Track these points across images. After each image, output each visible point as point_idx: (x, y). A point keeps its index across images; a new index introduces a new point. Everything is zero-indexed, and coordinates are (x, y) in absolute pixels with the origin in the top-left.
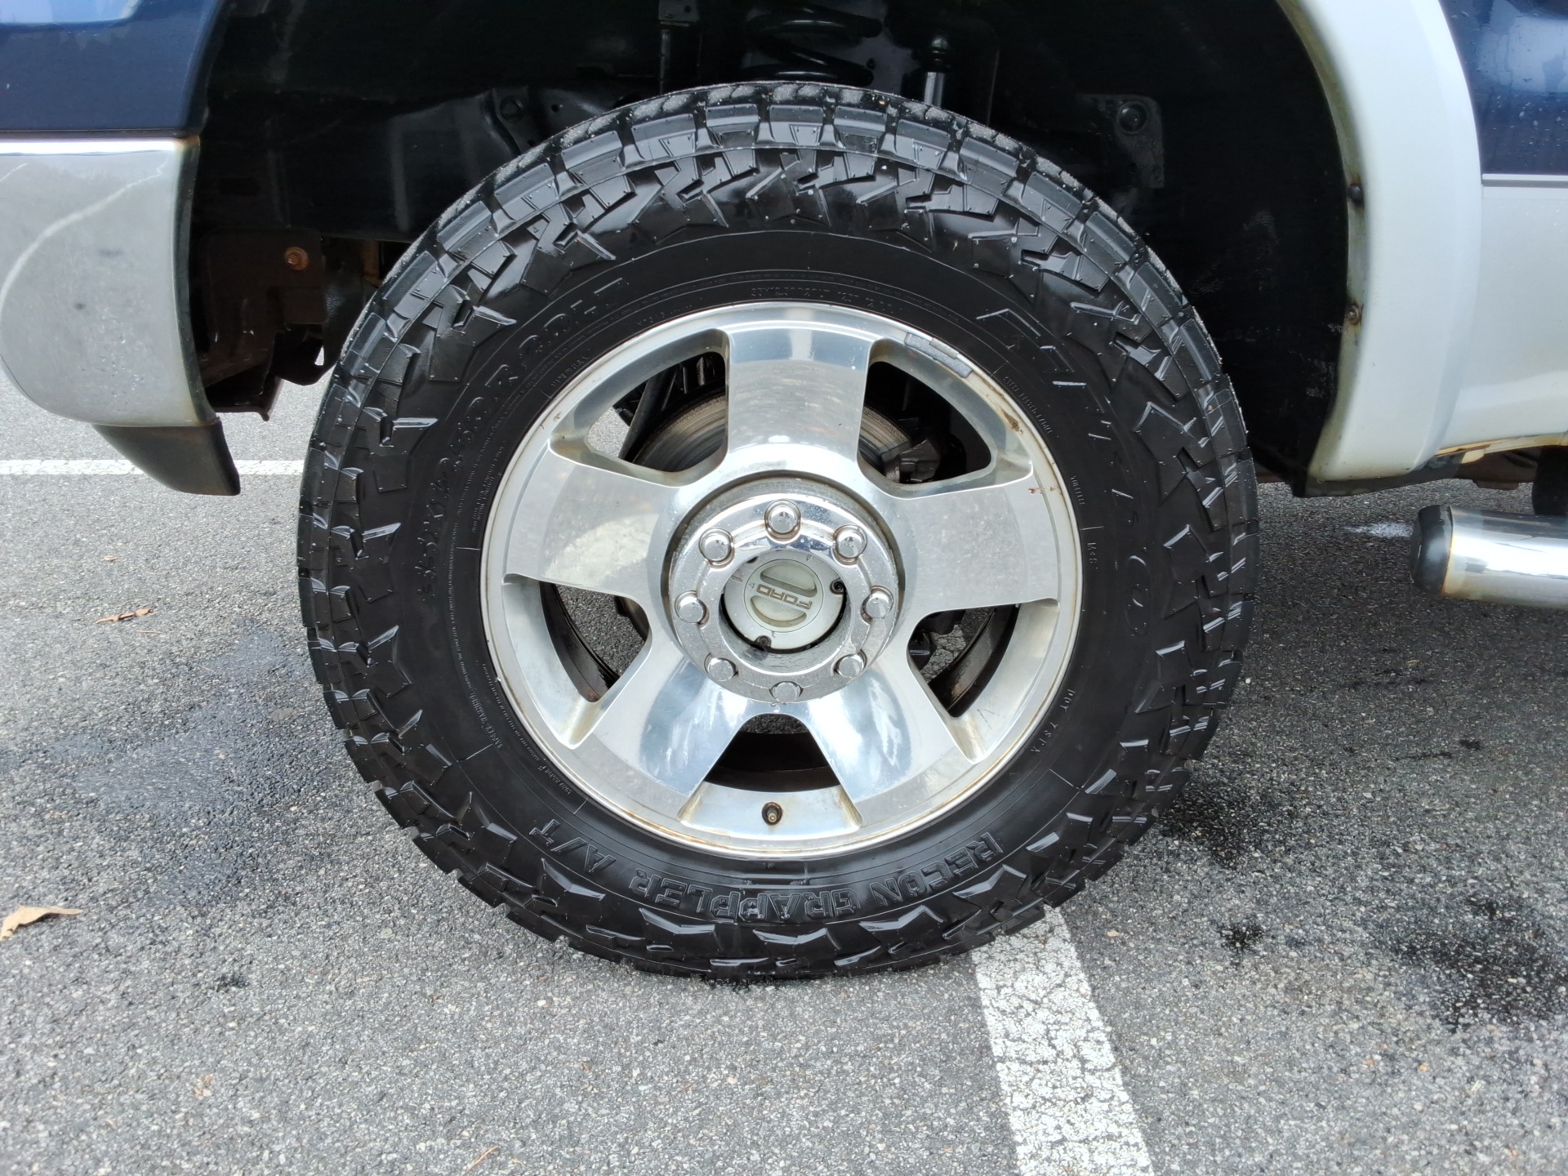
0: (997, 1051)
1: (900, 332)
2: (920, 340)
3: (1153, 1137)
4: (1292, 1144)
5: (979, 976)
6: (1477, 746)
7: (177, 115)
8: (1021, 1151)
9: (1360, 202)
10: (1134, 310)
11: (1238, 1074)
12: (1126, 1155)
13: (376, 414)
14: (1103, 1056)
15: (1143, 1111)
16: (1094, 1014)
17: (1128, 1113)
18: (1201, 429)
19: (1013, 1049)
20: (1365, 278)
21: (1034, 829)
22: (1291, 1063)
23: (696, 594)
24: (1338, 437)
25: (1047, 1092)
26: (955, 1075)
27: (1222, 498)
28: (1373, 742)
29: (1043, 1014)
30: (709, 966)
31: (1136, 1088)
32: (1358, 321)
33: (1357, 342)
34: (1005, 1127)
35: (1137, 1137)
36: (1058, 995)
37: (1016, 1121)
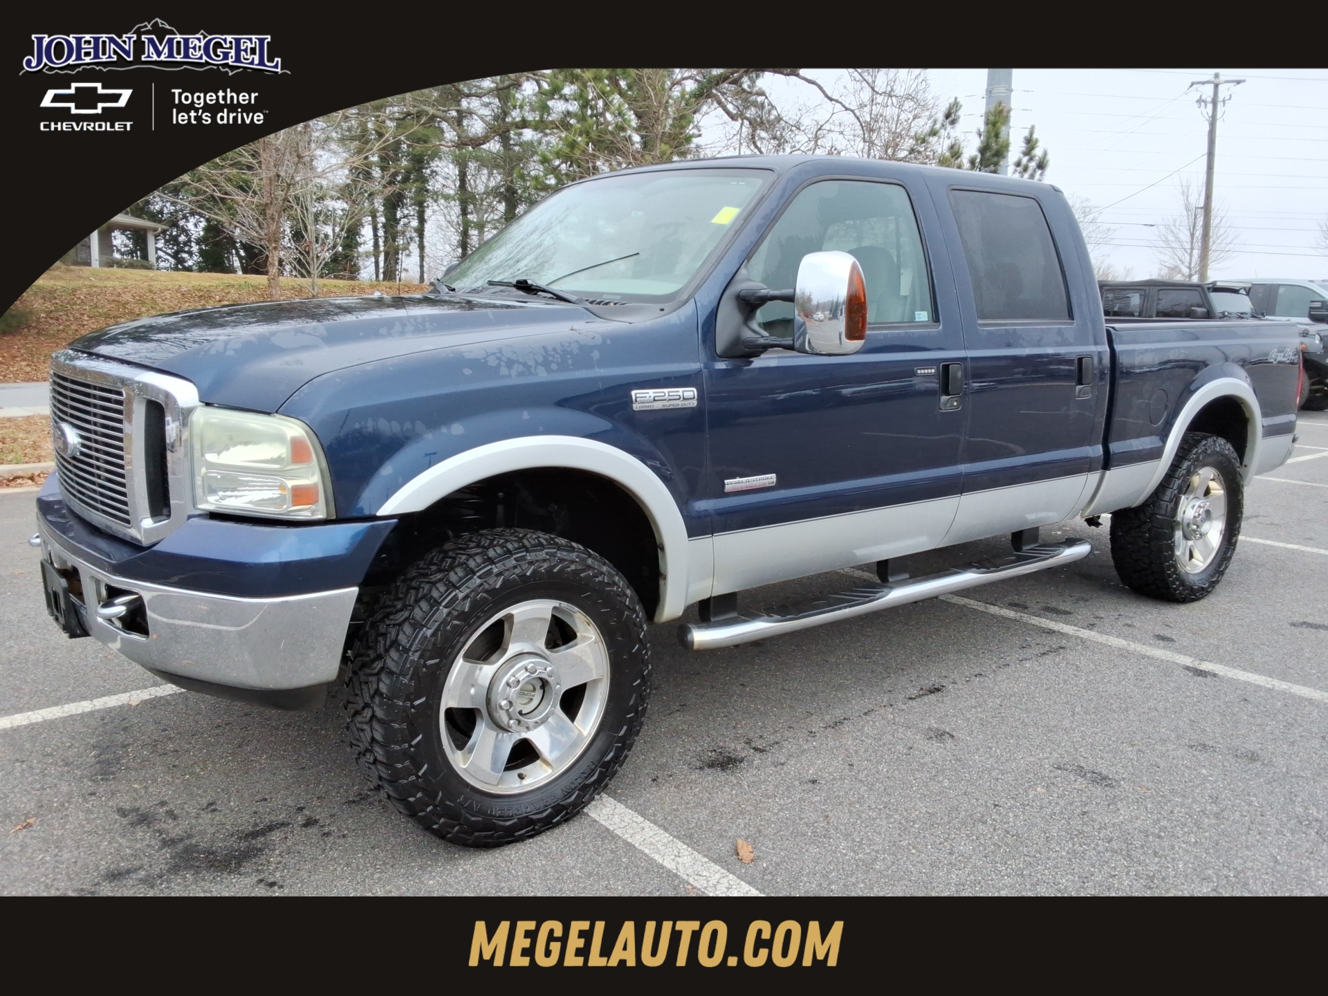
0: (611, 829)
1: (556, 603)
2: (564, 604)
3: (666, 830)
4: (699, 819)
5: (590, 814)
6: (684, 705)
7: (361, 580)
8: (636, 845)
9: (663, 549)
10: (619, 587)
11: (677, 810)
12: (662, 836)
13: (422, 661)
14: (640, 819)
15: (660, 826)
16: (630, 811)
17: (656, 828)
18: (637, 616)
19: (615, 827)
20: (666, 568)
21: (605, 753)
22: (687, 803)
23: (506, 699)
24: (663, 606)
25: (632, 832)
26: (605, 837)
27: (644, 635)
28: (654, 713)
29: (616, 816)
30: (514, 836)
31: (655, 823)
32: (665, 578)
33: (665, 584)
34: (628, 843)
35: (662, 832)
36: (617, 811)
37: (629, 840)
